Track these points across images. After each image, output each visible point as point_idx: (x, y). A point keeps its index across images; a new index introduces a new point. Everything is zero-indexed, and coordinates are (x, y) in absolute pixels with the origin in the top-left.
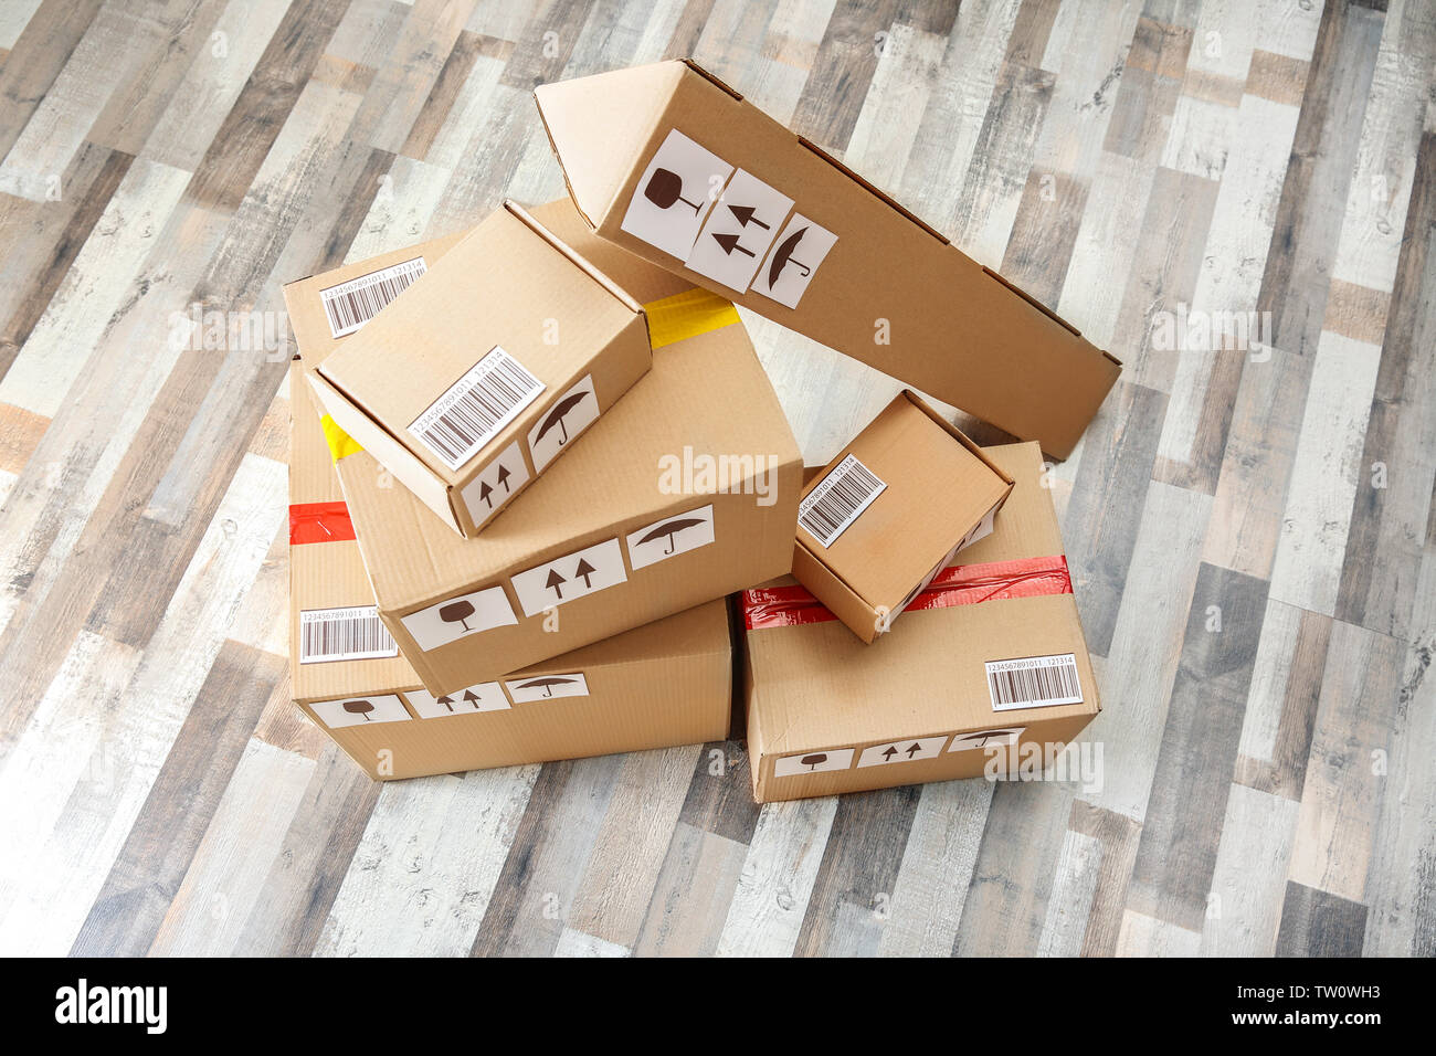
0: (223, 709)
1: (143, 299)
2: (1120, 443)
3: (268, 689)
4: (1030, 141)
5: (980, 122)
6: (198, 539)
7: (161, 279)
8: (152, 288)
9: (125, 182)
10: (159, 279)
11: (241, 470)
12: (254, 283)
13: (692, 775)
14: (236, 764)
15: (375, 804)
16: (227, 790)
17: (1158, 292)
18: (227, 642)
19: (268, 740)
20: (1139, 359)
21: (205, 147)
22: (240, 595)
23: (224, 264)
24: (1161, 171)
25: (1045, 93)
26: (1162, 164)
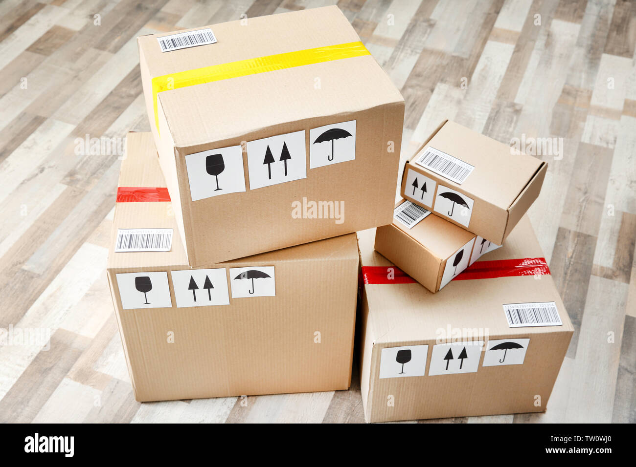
0: (51, 363)
1: (40, 175)
2: (572, 257)
3: (79, 354)
4: (511, 130)
5: (485, 122)
6: (51, 280)
7: (52, 167)
8: (46, 171)
9: (40, 128)
10: (50, 167)
11: (80, 250)
12: (101, 170)
13: (327, 407)
14: (53, 391)
15: (134, 415)
16: (46, 405)
17: (586, 193)
18: (59, 330)
19: (75, 379)
20: (578, 221)
21: (84, 116)
22: (70, 308)
23: (86, 162)
24: (582, 144)
25: (517, 112)
26: (582, 141)
